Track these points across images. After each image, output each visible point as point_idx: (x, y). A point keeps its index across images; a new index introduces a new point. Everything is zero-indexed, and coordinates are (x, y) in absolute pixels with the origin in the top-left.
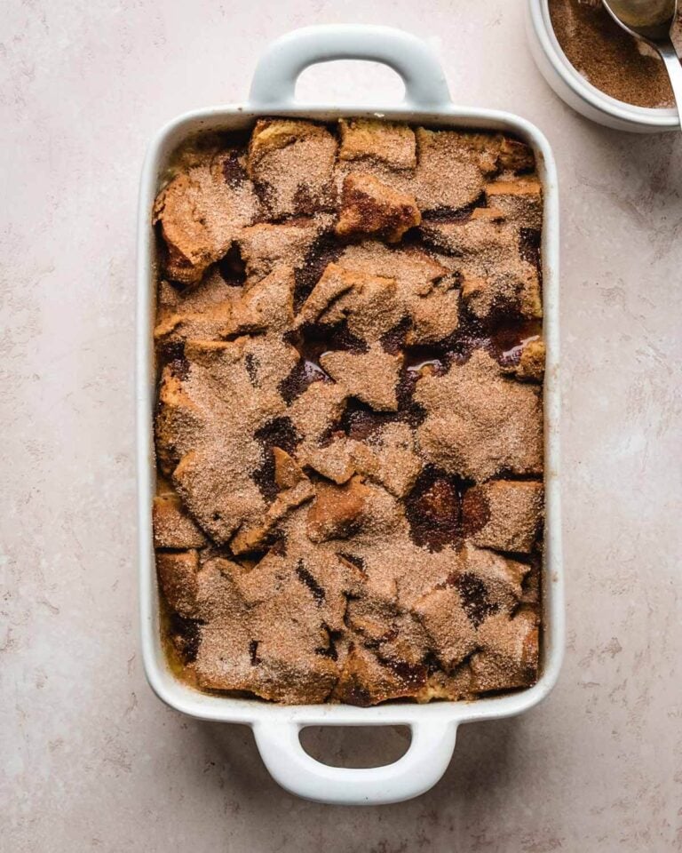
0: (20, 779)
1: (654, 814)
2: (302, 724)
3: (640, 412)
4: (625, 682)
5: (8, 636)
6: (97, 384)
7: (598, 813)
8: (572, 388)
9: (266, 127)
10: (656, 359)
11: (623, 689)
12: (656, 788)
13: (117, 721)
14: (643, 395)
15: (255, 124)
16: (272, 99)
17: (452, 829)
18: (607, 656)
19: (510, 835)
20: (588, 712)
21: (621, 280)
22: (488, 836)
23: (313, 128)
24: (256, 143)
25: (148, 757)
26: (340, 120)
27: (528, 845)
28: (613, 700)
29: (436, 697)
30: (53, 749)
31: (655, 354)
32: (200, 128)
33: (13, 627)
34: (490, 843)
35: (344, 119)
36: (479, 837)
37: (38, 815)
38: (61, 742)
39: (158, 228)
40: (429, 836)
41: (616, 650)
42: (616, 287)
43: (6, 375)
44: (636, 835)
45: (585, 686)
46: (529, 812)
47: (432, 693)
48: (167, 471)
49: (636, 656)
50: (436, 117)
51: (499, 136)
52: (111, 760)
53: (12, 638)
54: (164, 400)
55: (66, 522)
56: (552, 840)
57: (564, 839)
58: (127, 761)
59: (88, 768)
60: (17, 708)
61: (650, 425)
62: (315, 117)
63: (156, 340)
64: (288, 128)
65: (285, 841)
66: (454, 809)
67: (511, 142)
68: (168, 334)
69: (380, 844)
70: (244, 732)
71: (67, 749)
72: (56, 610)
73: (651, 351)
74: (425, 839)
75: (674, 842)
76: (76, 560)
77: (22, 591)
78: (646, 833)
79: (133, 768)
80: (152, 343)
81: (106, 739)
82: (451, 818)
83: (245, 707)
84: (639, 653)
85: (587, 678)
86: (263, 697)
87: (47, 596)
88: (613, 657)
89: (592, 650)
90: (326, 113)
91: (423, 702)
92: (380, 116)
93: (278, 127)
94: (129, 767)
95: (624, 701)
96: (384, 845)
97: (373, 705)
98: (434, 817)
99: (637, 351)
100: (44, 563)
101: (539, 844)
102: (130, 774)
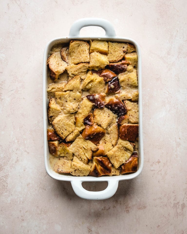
0: (20, 192)
1: (168, 200)
2: (82, 181)
3: (165, 106)
4: (161, 170)
5: (17, 159)
6: (38, 100)
7: (155, 200)
8: (149, 101)
9: (73, 42)
10: (168, 94)
11: (161, 171)
12: (168, 194)
13: (43, 179)
14: (165, 103)
15: (70, 41)
16: (74, 35)
17: (121, 204)
18: (157, 164)
19: (134, 205)
20: (152, 176)
21: (160, 76)
22: (129, 205)
23: (84, 42)
24: (70, 46)
25: (50, 187)
26: (90, 40)
27: (138, 208)
28: (158, 174)
29: (114, 175)
30: (28, 185)
31: (168, 93)
32: (58, 42)
33: (18, 157)
34: (129, 207)
35: (91, 40)
36: (127, 206)
37: (24, 201)
38: (29, 184)
39: (48, 66)
40: (115, 206)
41: (159, 162)
42: (159, 77)
43: (17, 98)
44: (164, 205)
45: (152, 171)
46: (139, 200)
47: (113, 174)
48: (51, 123)
49: (164, 164)
50: (113, 39)
51: (127, 44)
52: (41, 188)
53: (18, 159)
54: (50, 106)
55: (31, 132)
56: (144, 207)
57: (147, 206)
58: (45, 188)
59: (35, 190)
60: (19, 176)
61: (167, 110)
62: (84, 39)
63: (48, 92)
64: (78, 42)
65: (82, 207)
66: (121, 199)
67: (130, 45)
68: (50, 90)
69: (104, 207)
70: (69, 183)
71: (31, 185)
72: (28, 153)
73: (167, 92)
74: (114, 206)
75: (173, 207)
76: (33, 141)
77: (21, 148)
78: (166, 205)
79: (46, 190)
80: (47, 93)
81: (40, 183)
82: (120, 201)
83: (69, 177)
84: (164, 163)
85: (152, 169)
86: (73, 175)
87: (26, 149)
88: (158, 164)
89: (153, 162)
90: (87, 38)
91: (111, 176)
92: (99, 39)
93: (75, 42)
94: (45, 190)
95: (161, 174)
96: (105, 208)
97: (99, 177)
98: (117, 201)
99: (164, 93)
100: (25, 142)
101: (141, 207)
102: (46, 191)
